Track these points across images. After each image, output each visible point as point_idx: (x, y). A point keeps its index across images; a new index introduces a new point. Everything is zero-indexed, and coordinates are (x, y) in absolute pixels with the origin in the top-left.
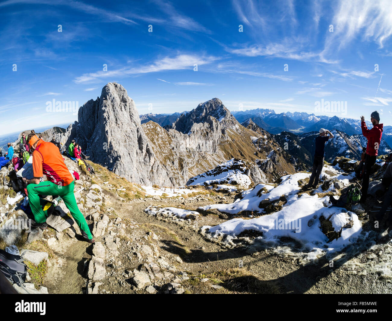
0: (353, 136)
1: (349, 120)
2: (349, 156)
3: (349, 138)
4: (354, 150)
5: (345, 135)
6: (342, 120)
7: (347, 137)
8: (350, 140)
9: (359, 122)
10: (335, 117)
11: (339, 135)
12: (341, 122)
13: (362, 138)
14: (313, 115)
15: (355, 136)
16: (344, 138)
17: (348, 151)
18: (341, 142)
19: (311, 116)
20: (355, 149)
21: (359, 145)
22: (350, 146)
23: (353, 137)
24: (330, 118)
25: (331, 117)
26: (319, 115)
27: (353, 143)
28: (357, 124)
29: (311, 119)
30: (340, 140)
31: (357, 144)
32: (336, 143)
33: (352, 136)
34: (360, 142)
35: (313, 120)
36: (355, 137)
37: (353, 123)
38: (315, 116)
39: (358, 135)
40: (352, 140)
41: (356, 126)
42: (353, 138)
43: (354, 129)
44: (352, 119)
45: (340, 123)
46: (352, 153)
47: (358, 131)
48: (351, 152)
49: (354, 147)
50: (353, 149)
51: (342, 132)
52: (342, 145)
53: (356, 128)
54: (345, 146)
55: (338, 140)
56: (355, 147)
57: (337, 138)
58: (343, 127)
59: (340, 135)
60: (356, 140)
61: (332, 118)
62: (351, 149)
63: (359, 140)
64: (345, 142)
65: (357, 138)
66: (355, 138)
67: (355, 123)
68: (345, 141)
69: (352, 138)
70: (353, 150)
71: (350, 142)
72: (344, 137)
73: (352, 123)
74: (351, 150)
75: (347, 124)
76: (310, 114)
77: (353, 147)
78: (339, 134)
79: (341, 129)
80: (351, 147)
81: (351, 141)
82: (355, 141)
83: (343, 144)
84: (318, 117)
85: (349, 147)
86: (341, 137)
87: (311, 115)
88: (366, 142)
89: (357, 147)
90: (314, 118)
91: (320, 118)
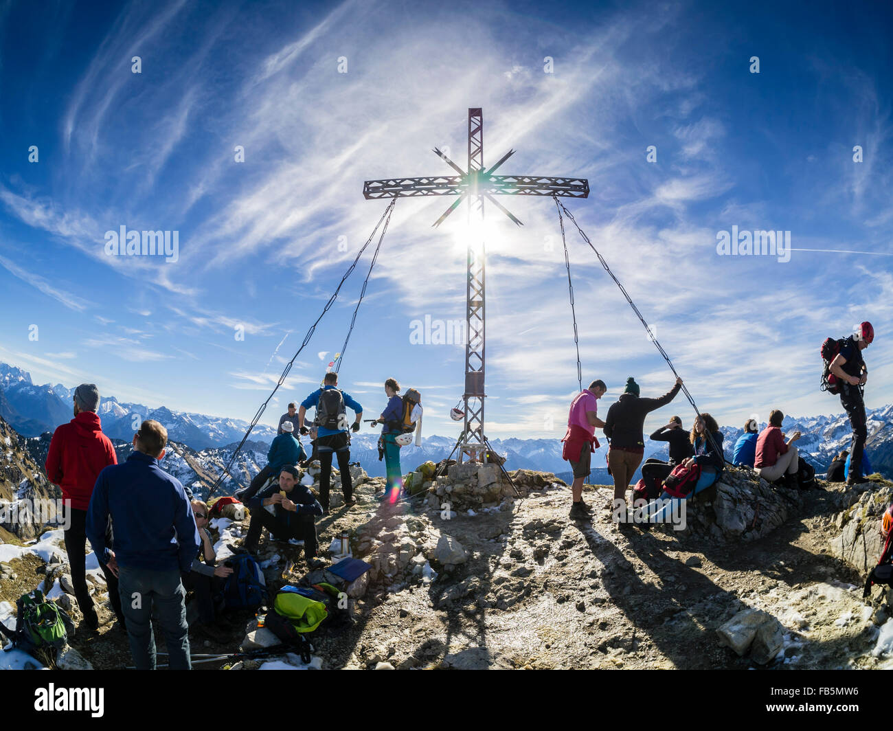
0: (205, 452)
1: (195, 417)
2: (200, 495)
3: (197, 456)
4: (211, 481)
5: (187, 449)
6: (180, 416)
7: (191, 454)
8: (198, 460)
9: (220, 422)
10: (163, 408)
11: (171, 449)
12: (176, 420)
13: (226, 456)
14: (112, 399)
15: (210, 452)
16: (183, 456)
17: (197, 485)
18: (178, 465)
19: (109, 403)
20: (212, 479)
21: (221, 469)
22: (200, 473)
23: (206, 454)
24: (151, 412)
25: (154, 409)
26: (127, 403)
27: (207, 467)
28: (214, 426)
29: (109, 410)
30: (174, 460)
31: (216, 468)
32: (167, 468)
33: (202, 452)
34: (222, 464)
35: (112, 411)
36: (209, 454)
37: (206, 424)
38: (117, 402)
39: (217, 450)
40: (202, 459)
41: (213, 430)
42: (206, 456)
43: (207, 436)
44: (203, 416)
45: (173, 423)
46: (207, 487)
47: (216, 442)
48: (204, 486)
49: (210, 474)
50: (207, 478)
51: (178, 444)
52: (180, 472)
53: (211, 434)
54: (189, 472)
55: (169, 460)
56: (212, 476)
57: (168, 456)
58: (180, 432)
59: (175, 449)
60: (214, 461)
61: (156, 410)
62: (203, 479)
63: (221, 460)
64: (186, 464)
65: (216, 455)
66: (210, 456)
67: (210, 425)
68: (187, 462)
69: (204, 456)
70: (207, 482)
71: (198, 465)
72: (184, 454)
73: (202, 423)
74: (202, 482)
75: (192, 427)
76: (106, 397)
77: (208, 475)
78: (171, 446)
79: (177, 437)
80: (202, 475)
81: (201, 462)
82: (210, 462)
83: (181, 469)
84: (124, 406)
85: (198, 475)
86: (176, 455)
87: (108, 399)
88: (237, 463)
89: (217, 474)
90: (114, 407)
91: (129, 408)
